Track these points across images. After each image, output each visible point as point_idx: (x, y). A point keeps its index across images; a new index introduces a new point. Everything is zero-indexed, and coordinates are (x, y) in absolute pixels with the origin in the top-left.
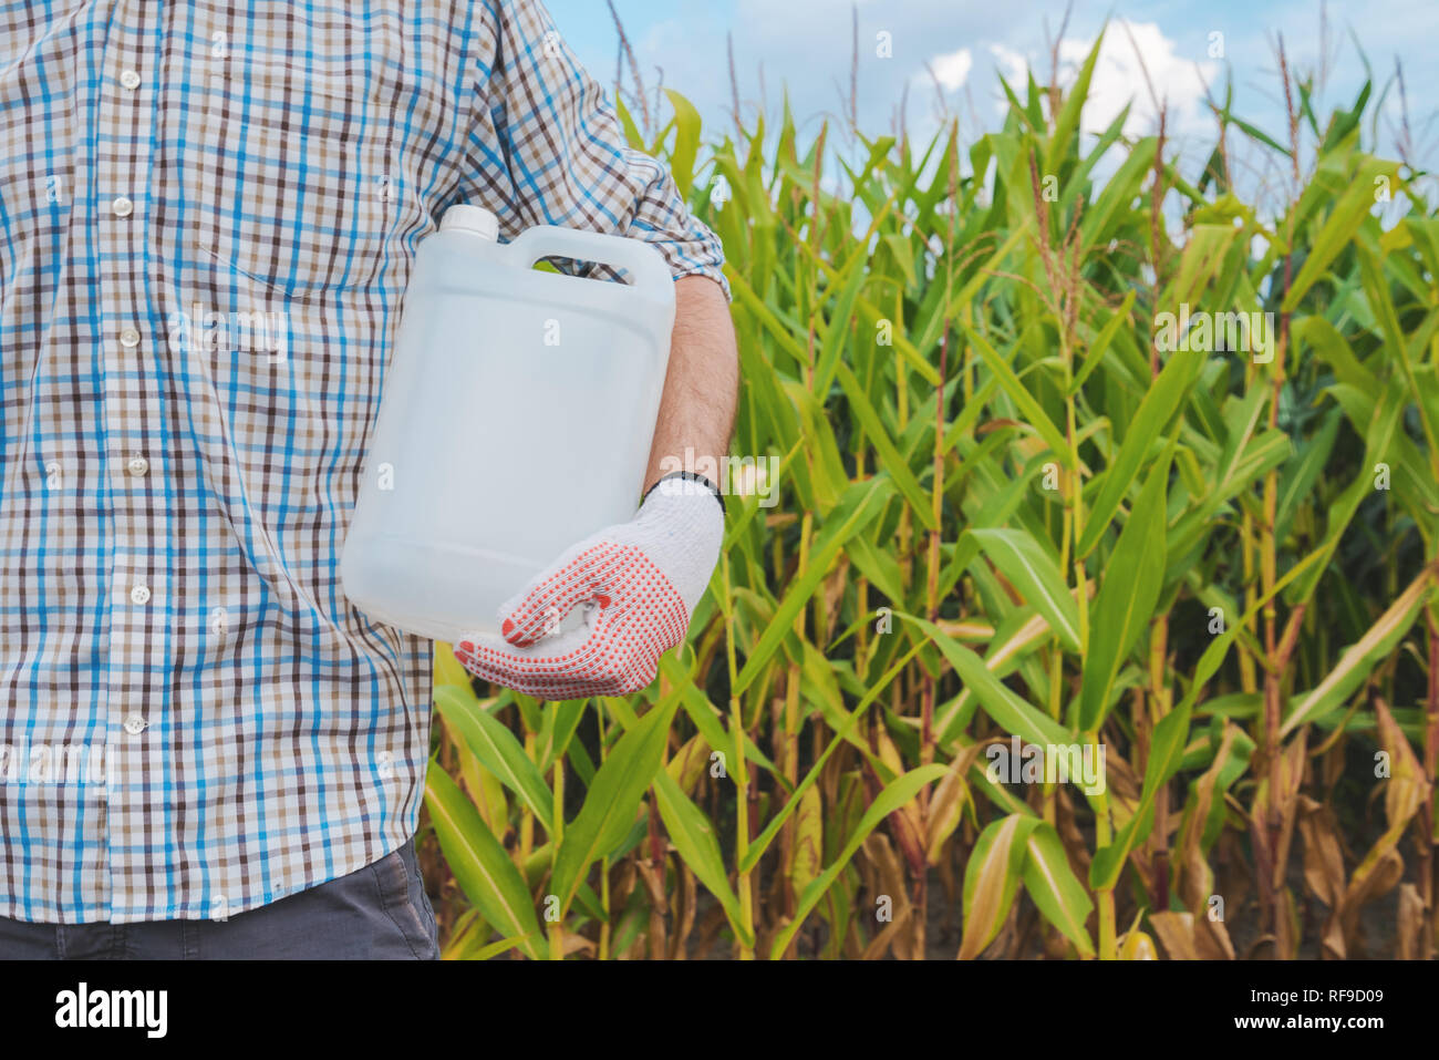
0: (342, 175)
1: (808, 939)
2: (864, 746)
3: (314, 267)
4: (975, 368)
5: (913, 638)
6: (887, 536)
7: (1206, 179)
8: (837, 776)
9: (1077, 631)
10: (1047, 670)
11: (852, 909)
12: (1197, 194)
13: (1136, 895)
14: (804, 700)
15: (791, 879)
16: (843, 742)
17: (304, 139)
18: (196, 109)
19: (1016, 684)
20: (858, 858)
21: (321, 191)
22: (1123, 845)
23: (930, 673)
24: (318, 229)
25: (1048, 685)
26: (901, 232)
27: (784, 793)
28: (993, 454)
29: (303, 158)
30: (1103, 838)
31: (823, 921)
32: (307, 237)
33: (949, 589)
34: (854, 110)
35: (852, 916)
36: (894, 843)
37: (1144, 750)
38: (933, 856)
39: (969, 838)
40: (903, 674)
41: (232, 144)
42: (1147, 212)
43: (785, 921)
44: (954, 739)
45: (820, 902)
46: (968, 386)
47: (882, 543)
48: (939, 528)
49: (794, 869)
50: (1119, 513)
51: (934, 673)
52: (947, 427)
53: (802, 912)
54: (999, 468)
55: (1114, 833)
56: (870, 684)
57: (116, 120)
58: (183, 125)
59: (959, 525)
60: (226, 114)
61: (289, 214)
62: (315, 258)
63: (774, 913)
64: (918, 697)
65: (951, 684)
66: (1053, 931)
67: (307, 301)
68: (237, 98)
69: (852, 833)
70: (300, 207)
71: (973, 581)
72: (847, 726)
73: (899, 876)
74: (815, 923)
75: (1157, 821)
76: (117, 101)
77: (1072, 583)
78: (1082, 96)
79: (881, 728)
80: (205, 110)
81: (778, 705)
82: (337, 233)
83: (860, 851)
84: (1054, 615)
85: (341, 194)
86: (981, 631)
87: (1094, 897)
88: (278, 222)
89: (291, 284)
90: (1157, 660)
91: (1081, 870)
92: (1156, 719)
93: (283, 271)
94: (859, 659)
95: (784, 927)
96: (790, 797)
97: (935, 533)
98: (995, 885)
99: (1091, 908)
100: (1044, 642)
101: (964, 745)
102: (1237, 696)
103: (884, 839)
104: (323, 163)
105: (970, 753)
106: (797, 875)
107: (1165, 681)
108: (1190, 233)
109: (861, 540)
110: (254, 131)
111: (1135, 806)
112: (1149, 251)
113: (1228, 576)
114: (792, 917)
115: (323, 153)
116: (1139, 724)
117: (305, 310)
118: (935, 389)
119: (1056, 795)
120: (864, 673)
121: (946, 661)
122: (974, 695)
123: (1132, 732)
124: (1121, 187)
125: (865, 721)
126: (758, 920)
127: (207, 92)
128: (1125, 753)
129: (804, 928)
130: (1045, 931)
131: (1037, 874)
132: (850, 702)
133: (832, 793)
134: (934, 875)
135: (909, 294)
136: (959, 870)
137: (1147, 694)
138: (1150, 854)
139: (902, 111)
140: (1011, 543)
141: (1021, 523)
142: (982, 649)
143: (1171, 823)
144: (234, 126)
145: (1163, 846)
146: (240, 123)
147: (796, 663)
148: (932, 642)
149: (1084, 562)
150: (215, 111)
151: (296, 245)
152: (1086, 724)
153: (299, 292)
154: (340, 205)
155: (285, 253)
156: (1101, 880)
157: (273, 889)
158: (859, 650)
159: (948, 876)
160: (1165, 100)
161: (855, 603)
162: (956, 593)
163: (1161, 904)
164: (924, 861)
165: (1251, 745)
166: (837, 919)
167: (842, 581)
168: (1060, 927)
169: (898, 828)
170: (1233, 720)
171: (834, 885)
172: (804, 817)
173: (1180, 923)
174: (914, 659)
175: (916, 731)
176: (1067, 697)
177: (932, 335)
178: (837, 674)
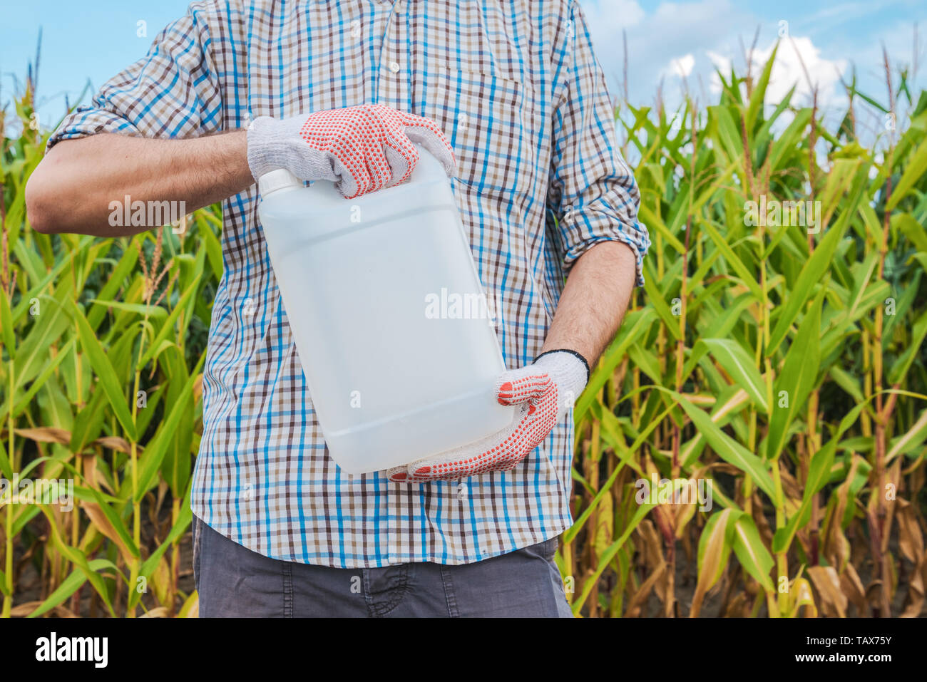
0: (512, 125)
1: (604, 583)
2: (638, 468)
3: (495, 177)
4: (704, 244)
5: (667, 403)
6: (650, 343)
7: (841, 131)
8: (621, 486)
9: (765, 399)
10: (747, 422)
11: (629, 565)
12: (835, 140)
13: (799, 556)
14: (602, 441)
15: (594, 547)
16: (626, 466)
17: (491, 103)
18: (431, 85)
19: (729, 430)
20: (634, 535)
21: (500, 133)
22: (792, 527)
23: (678, 425)
24: (498, 155)
25: (748, 431)
26: (660, 162)
27: (590, 496)
28: (714, 295)
29: (491, 114)
30: (780, 523)
31: (613, 572)
32: (492, 159)
33: (688, 374)
34: (626, 91)
35: (630, 569)
36: (655, 526)
37: (804, 470)
38: (679, 533)
39: (700, 523)
40: (661, 426)
41: (452, 104)
42: (806, 151)
43: (591, 572)
44: (691, 464)
45: (612, 561)
46: (699, 254)
47: (648, 347)
48: (683, 338)
49: (596, 541)
50: (790, 332)
51: (680, 424)
52: (688, 280)
53: (601, 567)
54: (718, 303)
55: (787, 521)
56: (641, 430)
57: (387, 89)
58: (425, 93)
59: (694, 337)
60: (448, 87)
61: (482, 145)
62: (496, 171)
63: (584, 567)
64: (670, 439)
65: (690, 431)
66: (750, 578)
67: (490, 197)
68: (454, 79)
69: (631, 520)
70: (488, 142)
71: (703, 370)
72: (628, 457)
73: (658, 546)
74: (609, 573)
75: (813, 513)
76: (387, 79)
77: (763, 370)
78: (765, 82)
79: (648, 457)
80: (436, 85)
81: (587, 444)
82: (509, 157)
83: (635, 531)
84: (752, 390)
85: (511, 135)
86: (708, 400)
87: (775, 557)
88: (476, 150)
89: (481, 186)
90: (812, 417)
91: (767, 542)
92: (812, 453)
93: (477, 178)
94: (634, 416)
95: (590, 576)
96: (593, 499)
97: (681, 341)
98: (717, 550)
99: (772, 564)
100: (745, 406)
101: (698, 467)
102: (859, 439)
103: (650, 523)
104: (502, 117)
105: (701, 473)
106: (598, 545)
107: (817, 429)
108: (832, 164)
109: (636, 346)
110: (464, 97)
111: (799, 504)
112: (807, 175)
113: (854, 367)
114: (595, 570)
115: (502, 112)
116: (802, 455)
117: (489, 201)
118: (680, 255)
119: (752, 497)
120: (637, 425)
121: (688, 417)
122: (704, 437)
123: (797, 459)
124: (790, 137)
125: (639, 453)
126: (575, 571)
127: (437, 76)
128: (793, 472)
129: (602, 576)
130: (745, 578)
131: (741, 543)
132: (629, 442)
133: (619, 495)
134: (679, 545)
135: (665, 200)
136: (695, 541)
137: (806, 437)
138: (808, 532)
139: (660, 91)
140: (727, 348)
141: (733, 337)
142: (709, 410)
143: (821, 514)
144: (453, 94)
145: (815, 527)
146: (456, 93)
147: (597, 419)
148: (679, 405)
149: (770, 358)
150: (442, 86)
151: (486, 163)
152: (771, 454)
153: (486, 191)
154: (511, 141)
155: (479, 167)
156: (779, 547)
157: (481, 553)
158: (634, 411)
159: (688, 545)
160: (817, 85)
161: (631, 383)
162: (692, 377)
163: (814, 562)
164: (673, 535)
165: (869, 467)
166: (622, 570)
167: (624, 370)
168: (754, 575)
169: (658, 517)
170: (858, 453)
171: (620, 551)
172: (602, 510)
173: (826, 573)
174: (668, 417)
175: (669, 459)
176: (759, 439)
177: (678, 223)
178: (622, 426)
